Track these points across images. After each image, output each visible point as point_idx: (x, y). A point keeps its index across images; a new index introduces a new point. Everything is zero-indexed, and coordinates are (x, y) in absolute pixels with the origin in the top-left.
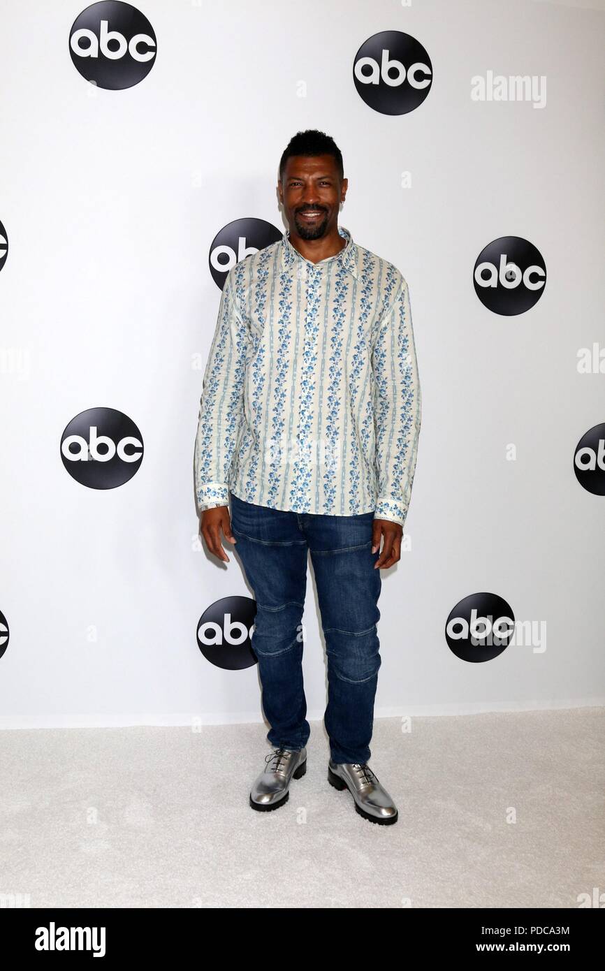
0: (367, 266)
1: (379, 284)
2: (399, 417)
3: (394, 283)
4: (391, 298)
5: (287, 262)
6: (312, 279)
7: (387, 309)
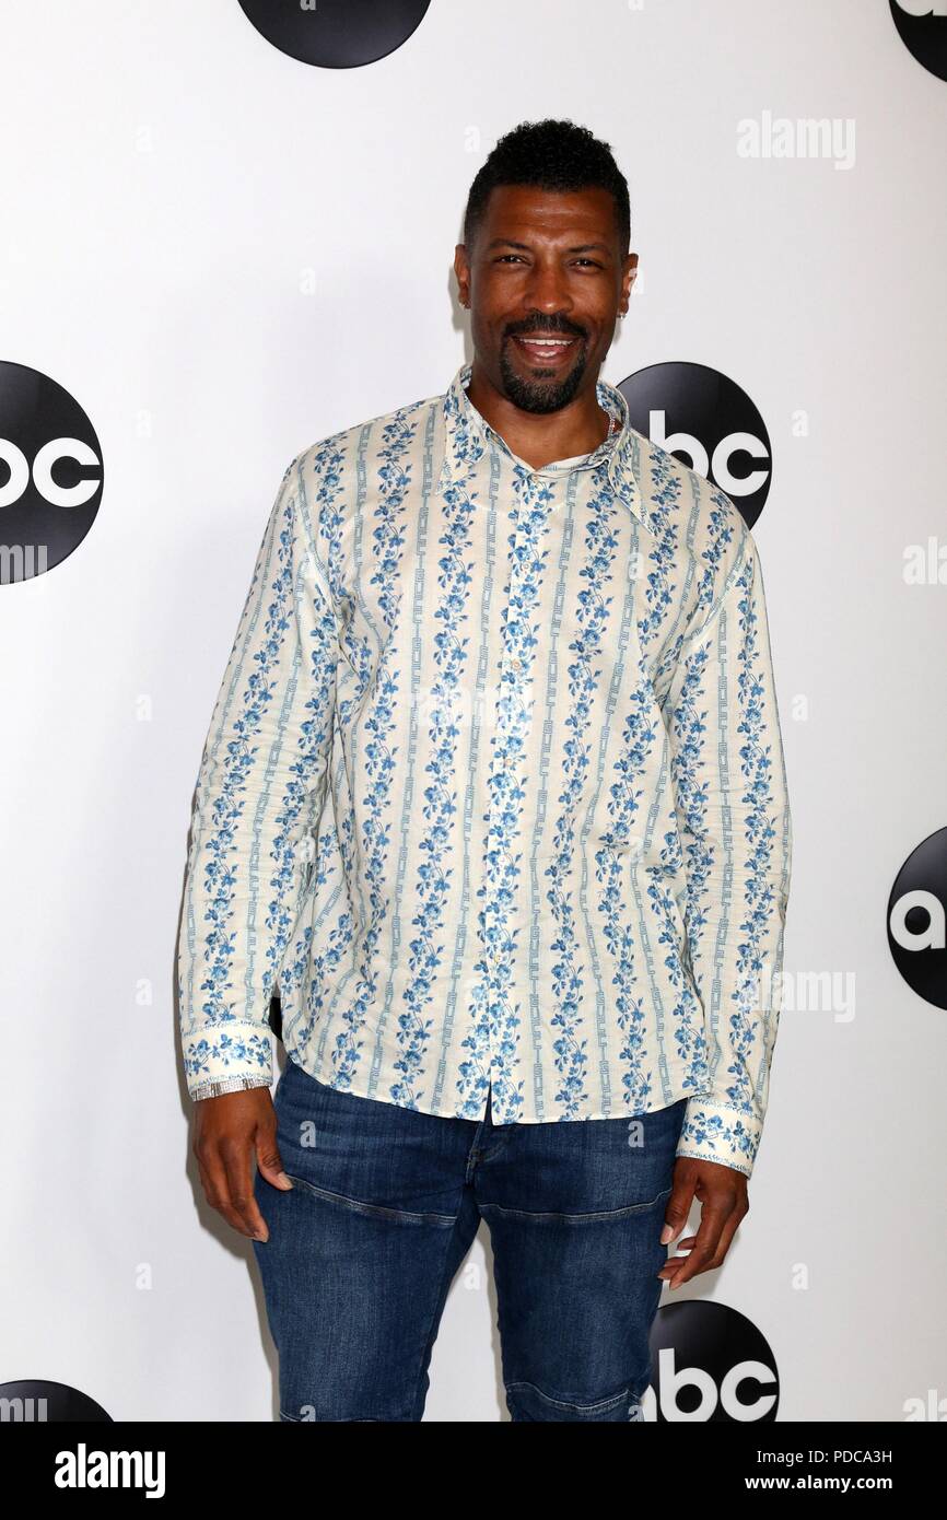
0: (662, 487)
1: (690, 541)
2: (739, 888)
3: (728, 539)
4: (719, 577)
5: (461, 455)
6: (526, 509)
7: (708, 606)
